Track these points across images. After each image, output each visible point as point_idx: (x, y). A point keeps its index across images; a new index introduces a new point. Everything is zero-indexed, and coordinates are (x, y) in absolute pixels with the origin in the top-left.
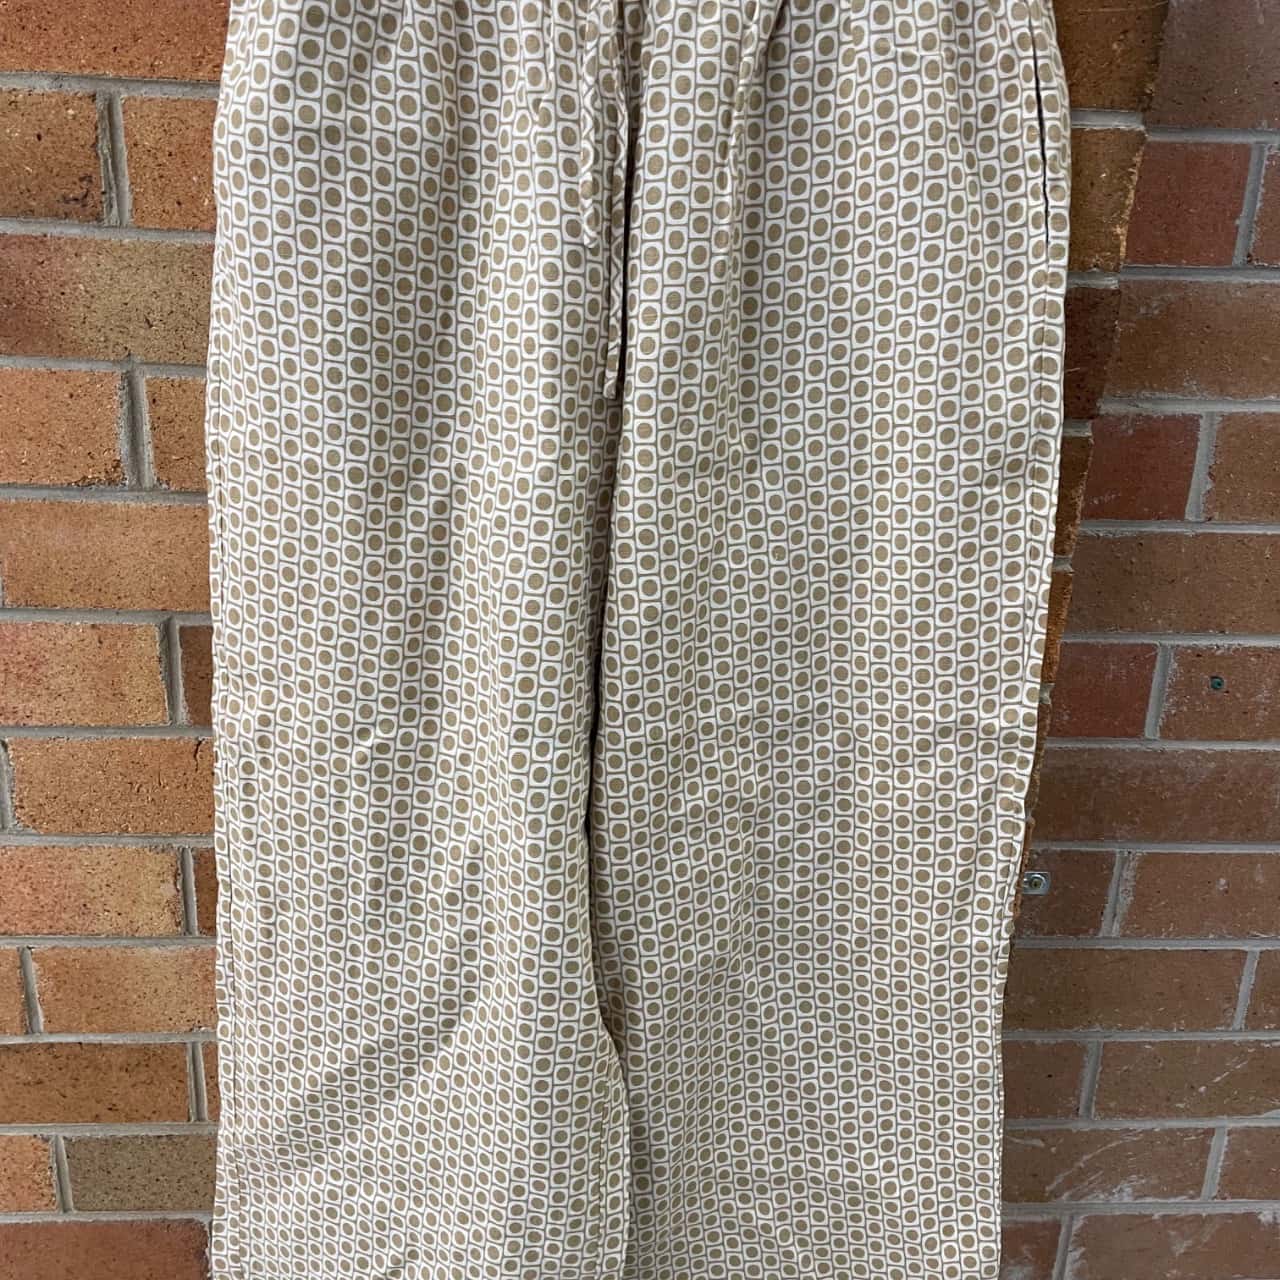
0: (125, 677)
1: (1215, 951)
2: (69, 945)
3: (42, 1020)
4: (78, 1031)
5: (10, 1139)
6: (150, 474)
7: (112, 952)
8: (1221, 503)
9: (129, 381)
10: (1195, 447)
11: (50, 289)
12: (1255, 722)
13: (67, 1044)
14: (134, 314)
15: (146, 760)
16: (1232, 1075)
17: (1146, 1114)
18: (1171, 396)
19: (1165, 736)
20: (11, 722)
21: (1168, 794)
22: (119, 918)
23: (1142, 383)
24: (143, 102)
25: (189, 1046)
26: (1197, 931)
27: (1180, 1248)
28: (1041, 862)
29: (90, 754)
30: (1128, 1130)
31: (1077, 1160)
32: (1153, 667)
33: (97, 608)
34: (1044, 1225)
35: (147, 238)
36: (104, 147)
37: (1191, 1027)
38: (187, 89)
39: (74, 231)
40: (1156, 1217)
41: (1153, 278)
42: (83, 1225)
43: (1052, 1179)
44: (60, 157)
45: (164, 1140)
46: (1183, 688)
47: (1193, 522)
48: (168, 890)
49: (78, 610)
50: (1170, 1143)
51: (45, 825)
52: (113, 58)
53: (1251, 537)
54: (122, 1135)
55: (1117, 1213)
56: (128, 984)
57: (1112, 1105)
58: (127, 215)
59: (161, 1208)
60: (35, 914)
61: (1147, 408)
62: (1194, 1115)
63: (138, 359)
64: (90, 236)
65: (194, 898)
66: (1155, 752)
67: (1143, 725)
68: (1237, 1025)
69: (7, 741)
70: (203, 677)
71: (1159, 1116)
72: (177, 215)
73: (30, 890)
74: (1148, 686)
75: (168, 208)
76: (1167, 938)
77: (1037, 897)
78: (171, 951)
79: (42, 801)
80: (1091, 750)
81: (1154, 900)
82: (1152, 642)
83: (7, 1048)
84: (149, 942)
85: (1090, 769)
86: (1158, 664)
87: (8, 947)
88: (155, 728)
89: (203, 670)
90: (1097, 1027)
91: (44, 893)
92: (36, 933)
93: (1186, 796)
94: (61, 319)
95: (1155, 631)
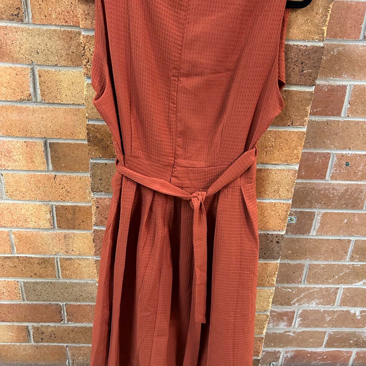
0: (34, 156)
1: (343, 240)
2: (22, 230)
3: (15, 250)
4: (25, 253)
5: (8, 281)
6: (39, 98)
7: (34, 232)
8: (352, 112)
9: (33, 70)
10: (345, 95)
11: (9, 42)
12: (358, 175)
13: (22, 257)
14: (33, 50)
15: (41, 180)
16: (345, 273)
17: (321, 283)
18: (339, 79)
19: (332, 179)
20: (4, 169)
21: (332, 196)
22: (35, 223)
23: (331, 75)
25: (56, 258)
26: (337, 234)
27: (328, 319)
28: (294, 214)
29: (25, 178)
30: (315, 287)
31: (300, 295)
32: (329, 159)
33: (25, 137)
34: (290, 312)
35: (37, 27)
37: (335, 260)
39: (15, 25)
40: (322, 310)
41: (335, 43)
42: (29, 304)
43: (293, 300)
44: (10, 2)
45: (50, 283)
46: (338, 165)
47: (343, 117)
48: (48, 216)
49: (20, 137)
50: (327, 291)
51: (14, 197)
53: (360, 122)
54: (38, 281)
55: (311, 309)
56: (38, 241)
57: (311, 281)
58: (30, 20)
59: (50, 301)
60: (12, 221)
61: (332, 83)
62: (333, 283)
63: (35, 64)
64: (20, 26)
65: (55, 218)
66: (329, 184)
67: (326, 176)
68: (347, 260)
69: (2, 174)
70: (56, 157)
71: (324, 284)
72: (45, 20)
73: (10, 215)
74: (328, 165)
75: (43, 18)
76: (329, 236)
77: (293, 223)
78: (50, 233)
79: (13, 191)
80: (310, 183)
81: (326, 225)
82: (330, 152)
83: (6, 257)
84: (43, 230)
85: (309, 188)
86: (331, 158)
87: (5, 230)
88: (43, 171)
89: (56, 155)
90: (308, 259)
91: (14, 216)
92: (13, 227)
93: (337, 196)
94: (12, 51)
95: (330, 149)
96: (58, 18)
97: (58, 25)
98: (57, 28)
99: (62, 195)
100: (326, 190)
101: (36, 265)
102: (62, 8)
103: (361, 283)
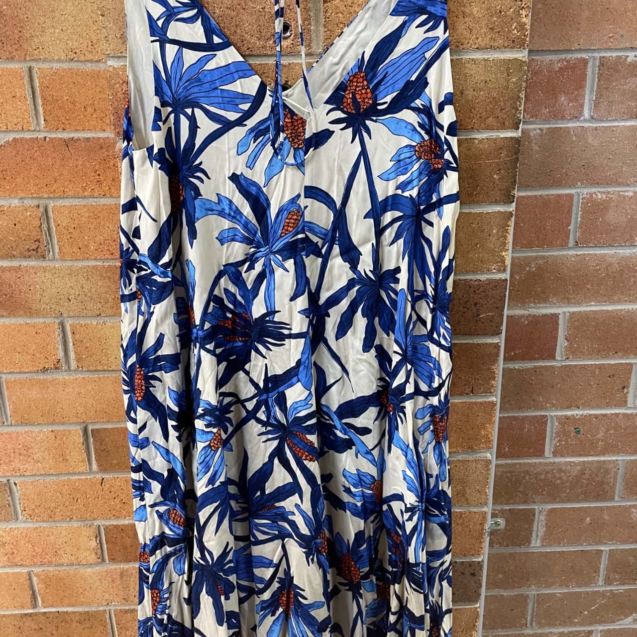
0: (68, 452)
1: (587, 551)
2: (50, 569)
3: (40, 602)
4: (57, 606)
6: (73, 364)
7: (69, 571)
8: (572, 351)
9: (62, 325)
10: (558, 328)
11: (24, 288)
12: (597, 447)
13: (52, 612)
14: (62, 297)
15: (79, 487)
16: (599, 605)
17: (560, 625)
18: (545, 305)
19: (555, 456)
20: (18, 474)
21: (559, 481)
22: (72, 557)
23: (530, 300)
24: (60, 207)
25: (108, 611)
26: (577, 542)
28: (500, 514)
29: (54, 486)
30: (551, 633)
32: (546, 425)
33: (52, 424)
35: (66, 264)
36: (45, 227)
37: (578, 585)
38: (80, 200)
39: (33, 263)
41: (531, 254)
44: (25, 232)
46: (562, 434)
47: (560, 360)
48: (93, 544)
49: (45, 424)
51: (36, 518)
52: (46, 189)
53: (588, 365)
56: (78, 585)
57: (543, 621)
58: (57, 255)
60: (34, 556)
61: (533, 311)
62: (582, 625)
63: (65, 315)
64: (40, 264)
65: (105, 546)
66: (551, 463)
67: (544, 451)
68: (600, 583)
69: (16, 482)
70: (102, 451)
71: (566, 625)
72: (79, 253)
73: (31, 546)
74: (545, 434)
75: (75, 251)
76: (564, 546)
77: (499, 530)
78: (97, 570)
79: (33, 507)
80: (520, 463)
81: (556, 529)
82: (545, 414)
83: (26, 614)
84: (86, 566)
85: (520, 472)
86: (549, 424)
87: (23, 571)
88: (83, 473)
89: (103, 447)
90: (533, 587)
91: (38, 547)
92: (35, 564)
93: (567, 482)
94: (30, 301)
95: (546, 409)
96: (99, 250)
97: (100, 259)
98: (98, 264)
99: (114, 509)
100: (547, 473)
101: (74, 624)
102: (105, 235)
103: (630, 619)
